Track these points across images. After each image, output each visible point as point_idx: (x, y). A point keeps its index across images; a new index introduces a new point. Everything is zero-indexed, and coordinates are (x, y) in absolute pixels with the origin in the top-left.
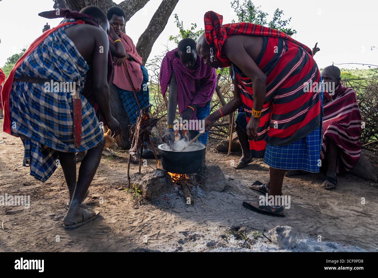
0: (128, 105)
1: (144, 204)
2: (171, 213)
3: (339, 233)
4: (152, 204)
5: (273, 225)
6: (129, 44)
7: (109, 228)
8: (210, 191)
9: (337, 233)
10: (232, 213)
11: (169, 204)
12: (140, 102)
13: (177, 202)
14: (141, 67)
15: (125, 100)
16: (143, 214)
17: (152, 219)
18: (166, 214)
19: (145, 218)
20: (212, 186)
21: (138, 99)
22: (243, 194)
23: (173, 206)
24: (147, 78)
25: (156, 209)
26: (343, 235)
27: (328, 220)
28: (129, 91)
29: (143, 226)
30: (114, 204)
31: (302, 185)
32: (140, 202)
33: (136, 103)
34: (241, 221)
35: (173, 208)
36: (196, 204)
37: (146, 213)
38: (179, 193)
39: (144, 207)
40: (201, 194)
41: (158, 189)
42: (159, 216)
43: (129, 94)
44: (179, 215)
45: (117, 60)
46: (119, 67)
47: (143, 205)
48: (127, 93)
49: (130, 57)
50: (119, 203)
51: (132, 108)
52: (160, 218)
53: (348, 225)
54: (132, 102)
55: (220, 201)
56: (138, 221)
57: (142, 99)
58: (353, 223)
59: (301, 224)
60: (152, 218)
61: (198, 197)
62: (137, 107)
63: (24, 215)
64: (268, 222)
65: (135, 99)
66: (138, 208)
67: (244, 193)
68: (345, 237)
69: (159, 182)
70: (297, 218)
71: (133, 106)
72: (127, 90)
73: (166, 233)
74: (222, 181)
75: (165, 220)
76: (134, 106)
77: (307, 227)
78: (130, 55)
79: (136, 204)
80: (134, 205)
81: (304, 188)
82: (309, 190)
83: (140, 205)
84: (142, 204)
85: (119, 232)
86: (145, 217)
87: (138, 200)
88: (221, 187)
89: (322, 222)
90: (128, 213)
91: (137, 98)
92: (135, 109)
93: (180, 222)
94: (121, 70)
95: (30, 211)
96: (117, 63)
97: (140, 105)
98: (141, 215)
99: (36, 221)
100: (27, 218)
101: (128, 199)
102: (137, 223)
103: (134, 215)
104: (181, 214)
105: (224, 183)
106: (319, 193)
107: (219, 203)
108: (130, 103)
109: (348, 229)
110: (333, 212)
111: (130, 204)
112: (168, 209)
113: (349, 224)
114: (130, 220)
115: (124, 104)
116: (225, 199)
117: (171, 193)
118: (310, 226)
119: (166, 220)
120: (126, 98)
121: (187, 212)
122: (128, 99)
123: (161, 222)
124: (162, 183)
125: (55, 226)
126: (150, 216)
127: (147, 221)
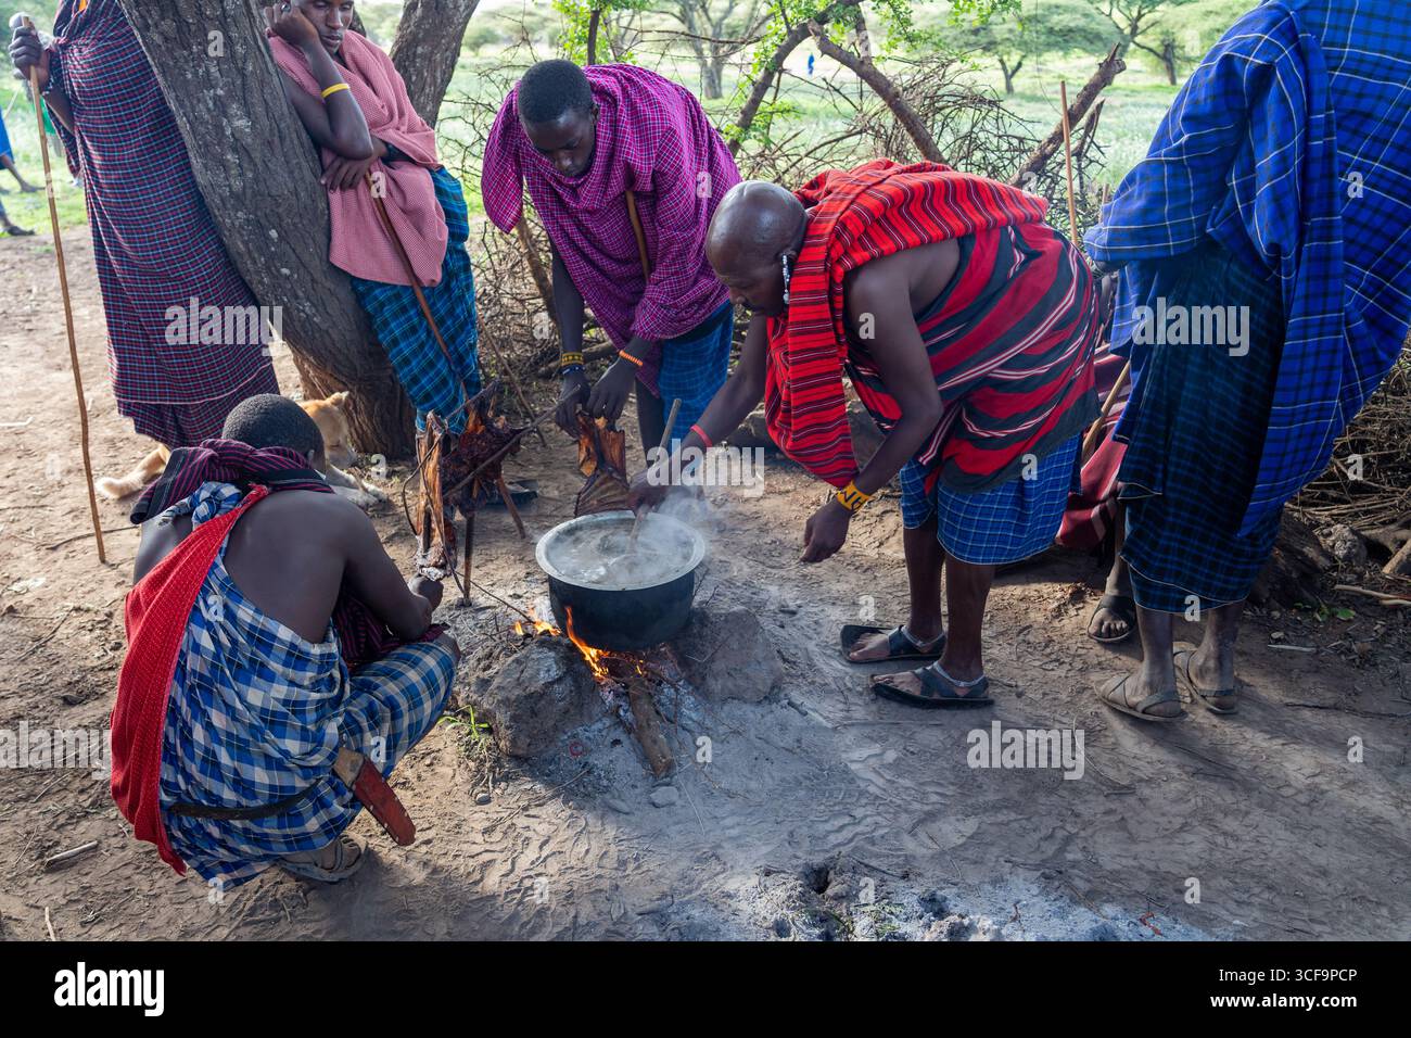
0: (395, 342)
1: (507, 778)
2: (603, 817)
3: (1132, 862)
4: (534, 778)
5: (931, 838)
6: (381, 92)
7: (407, 911)
8: (724, 701)
9: (1124, 861)
10: (802, 793)
11: (589, 772)
12: (440, 323)
13: (617, 759)
14: (435, 180)
15: (386, 323)
16: (509, 827)
17: (544, 854)
18: (587, 824)
19: (519, 849)
20: (730, 684)
21: (433, 314)
22: (832, 692)
23: (605, 782)
24: (461, 228)
25: (550, 799)
26: (1141, 868)
27: (1102, 798)
28: (395, 286)
29: (518, 891)
30: (404, 783)
31: (1024, 624)
32: (492, 769)
33: (429, 332)
34: (830, 832)
35: (607, 789)
36: (680, 765)
37: (521, 821)
38: (618, 716)
39: (509, 791)
40: (694, 715)
41: (551, 723)
42: (563, 835)
43: (398, 297)
44: (629, 823)
45: (340, 167)
46: (350, 194)
47: (503, 785)
48: (389, 293)
49: (389, 150)
50: (419, 777)
51: (414, 354)
52: (569, 844)
53: (1160, 820)
54: (414, 330)
55: (758, 743)
56: (497, 865)
57: (451, 312)
58: (1175, 809)
59: (1016, 825)
60: (541, 848)
61: (684, 729)
62: (432, 347)
63: (109, 868)
64: (914, 827)
65: (421, 314)
66: (486, 801)
67: (833, 686)
68: (1148, 877)
69: (552, 701)
70: (1004, 799)
71: (415, 346)
72: (386, 281)
73: (597, 919)
74: (765, 666)
75: (587, 851)
76: (422, 346)
77: (1036, 836)
78: (386, 144)
79: (478, 778)
80: (475, 785)
81: (1030, 638)
82: (1047, 646)
83: (494, 782)
84: (500, 781)
85: (445, 930)
86: (520, 842)
87: (482, 762)
88: (760, 687)
89: (1081, 808)
90: (458, 826)
91: (430, 308)
92: (426, 355)
93: (636, 859)
94: (359, 201)
95: (123, 848)
96: (338, 182)
97: (442, 336)
98: (505, 833)
99: (156, 896)
100: (122, 886)
101: (447, 759)
102: (497, 879)
103: (479, 838)
104: (633, 819)
105: (772, 671)
106: (1078, 664)
107: (756, 754)
108: (405, 335)
109: (1159, 842)
110: (1117, 763)
111: (458, 779)
112: (588, 795)
113: (1163, 815)
114: (471, 862)
115: (380, 337)
116: (775, 737)
117: (591, 718)
118: (1044, 832)
119: (590, 855)
120: (387, 315)
121: (654, 804)
122: (395, 316)
123: (573, 863)
124: (563, 699)
125: (228, 916)
126: (535, 837)
127: (527, 866)
